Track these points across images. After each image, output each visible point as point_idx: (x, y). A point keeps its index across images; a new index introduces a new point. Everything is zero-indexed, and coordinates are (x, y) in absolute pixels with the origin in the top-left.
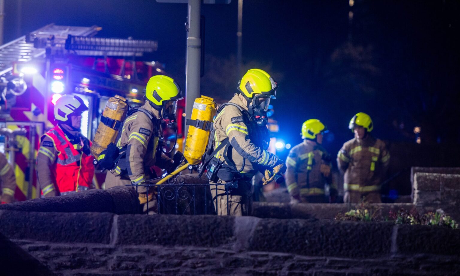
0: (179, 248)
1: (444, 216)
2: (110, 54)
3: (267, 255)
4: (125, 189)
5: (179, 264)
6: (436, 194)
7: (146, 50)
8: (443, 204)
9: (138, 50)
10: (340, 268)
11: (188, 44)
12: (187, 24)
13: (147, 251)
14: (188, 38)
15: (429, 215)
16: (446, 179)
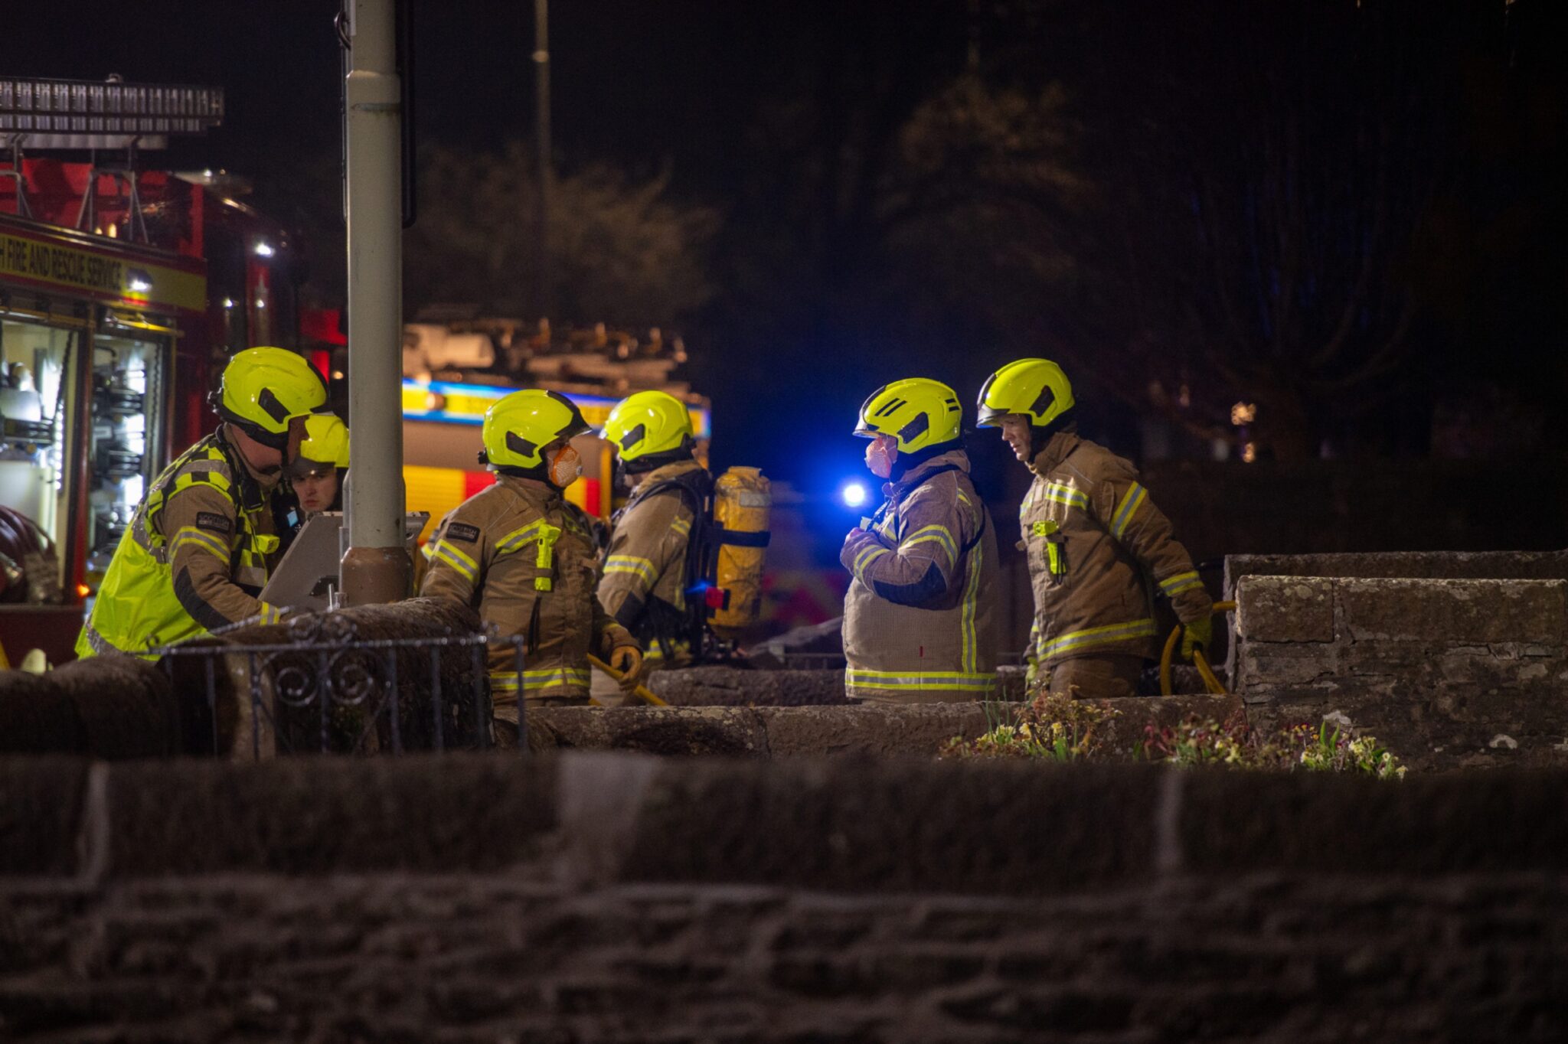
0: (347, 884)
1: (1351, 738)
2: (37, 141)
3: (687, 901)
4: (124, 666)
5: (351, 945)
6: (1323, 654)
7: (179, 125)
8: (1348, 692)
9: (147, 124)
10: (968, 937)
11: (350, 98)
12: (344, 18)
13: (226, 901)
14: (348, 76)
15: (1297, 737)
16: (1359, 596)
